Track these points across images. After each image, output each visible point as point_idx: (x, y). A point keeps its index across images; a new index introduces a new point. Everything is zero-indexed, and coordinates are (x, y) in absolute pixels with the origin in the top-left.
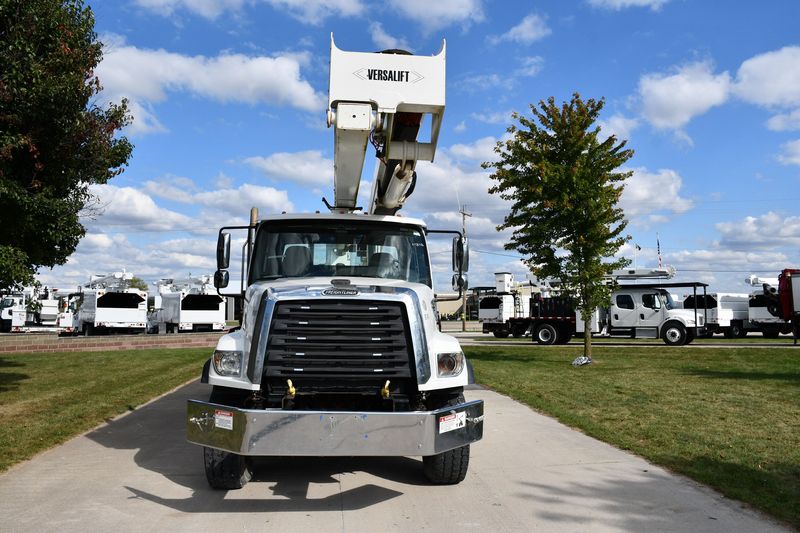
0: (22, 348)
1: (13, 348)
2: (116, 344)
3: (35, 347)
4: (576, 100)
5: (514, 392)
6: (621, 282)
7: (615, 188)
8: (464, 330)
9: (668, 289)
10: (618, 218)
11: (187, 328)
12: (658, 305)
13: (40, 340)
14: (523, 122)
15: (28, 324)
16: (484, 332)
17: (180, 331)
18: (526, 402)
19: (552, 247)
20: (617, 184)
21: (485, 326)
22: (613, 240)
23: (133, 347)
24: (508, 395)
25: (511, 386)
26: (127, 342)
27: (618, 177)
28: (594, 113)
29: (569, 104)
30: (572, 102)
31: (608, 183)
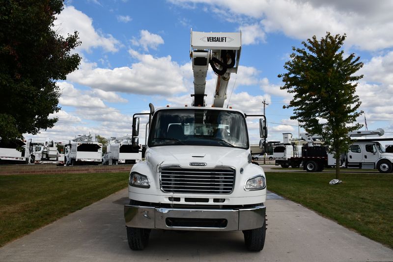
0: (39, 172)
1: (34, 172)
2: (86, 170)
3: (45, 171)
4: (328, 36)
5: (302, 201)
6: (352, 138)
7: (352, 85)
8: (265, 163)
9: (380, 142)
10: (355, 101)
11: (122, 162)
12: (375, 150)
13: (48, 167)
14: (299, 51)
15: (43, 159)
16: (276, 165)
17: (119, 164)
18: (312, 208)
19: (317, 118)
20: (353, 83)
21: (277, 161)
22: (352, 114)
23: (95, 172)
24: (299, 203)
25: (299, 197)
26: (92, 169)
27: (354, 79)
28: (340, 43)
29: (325, 38)
30: (327, 37)
31: (348, 82)
